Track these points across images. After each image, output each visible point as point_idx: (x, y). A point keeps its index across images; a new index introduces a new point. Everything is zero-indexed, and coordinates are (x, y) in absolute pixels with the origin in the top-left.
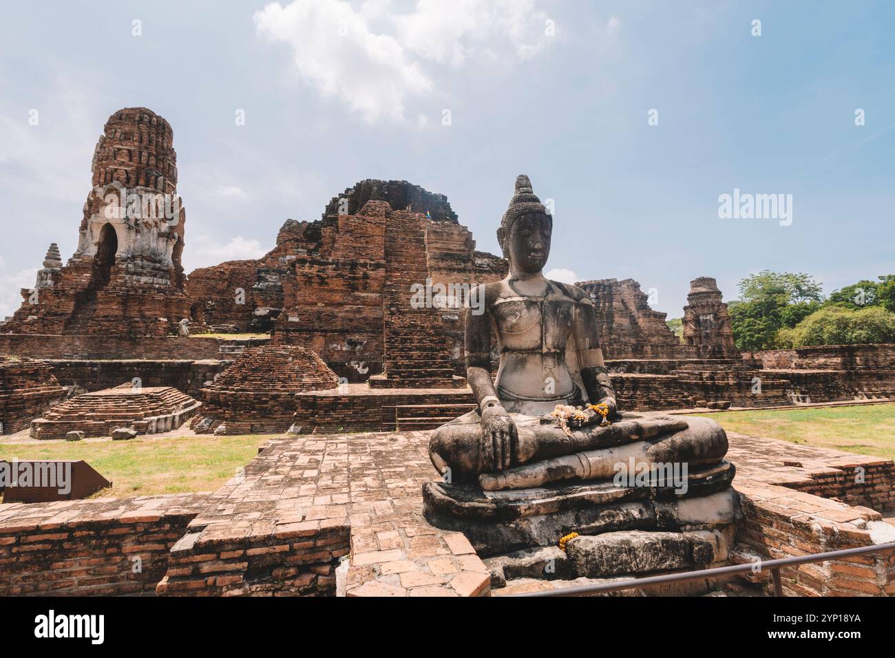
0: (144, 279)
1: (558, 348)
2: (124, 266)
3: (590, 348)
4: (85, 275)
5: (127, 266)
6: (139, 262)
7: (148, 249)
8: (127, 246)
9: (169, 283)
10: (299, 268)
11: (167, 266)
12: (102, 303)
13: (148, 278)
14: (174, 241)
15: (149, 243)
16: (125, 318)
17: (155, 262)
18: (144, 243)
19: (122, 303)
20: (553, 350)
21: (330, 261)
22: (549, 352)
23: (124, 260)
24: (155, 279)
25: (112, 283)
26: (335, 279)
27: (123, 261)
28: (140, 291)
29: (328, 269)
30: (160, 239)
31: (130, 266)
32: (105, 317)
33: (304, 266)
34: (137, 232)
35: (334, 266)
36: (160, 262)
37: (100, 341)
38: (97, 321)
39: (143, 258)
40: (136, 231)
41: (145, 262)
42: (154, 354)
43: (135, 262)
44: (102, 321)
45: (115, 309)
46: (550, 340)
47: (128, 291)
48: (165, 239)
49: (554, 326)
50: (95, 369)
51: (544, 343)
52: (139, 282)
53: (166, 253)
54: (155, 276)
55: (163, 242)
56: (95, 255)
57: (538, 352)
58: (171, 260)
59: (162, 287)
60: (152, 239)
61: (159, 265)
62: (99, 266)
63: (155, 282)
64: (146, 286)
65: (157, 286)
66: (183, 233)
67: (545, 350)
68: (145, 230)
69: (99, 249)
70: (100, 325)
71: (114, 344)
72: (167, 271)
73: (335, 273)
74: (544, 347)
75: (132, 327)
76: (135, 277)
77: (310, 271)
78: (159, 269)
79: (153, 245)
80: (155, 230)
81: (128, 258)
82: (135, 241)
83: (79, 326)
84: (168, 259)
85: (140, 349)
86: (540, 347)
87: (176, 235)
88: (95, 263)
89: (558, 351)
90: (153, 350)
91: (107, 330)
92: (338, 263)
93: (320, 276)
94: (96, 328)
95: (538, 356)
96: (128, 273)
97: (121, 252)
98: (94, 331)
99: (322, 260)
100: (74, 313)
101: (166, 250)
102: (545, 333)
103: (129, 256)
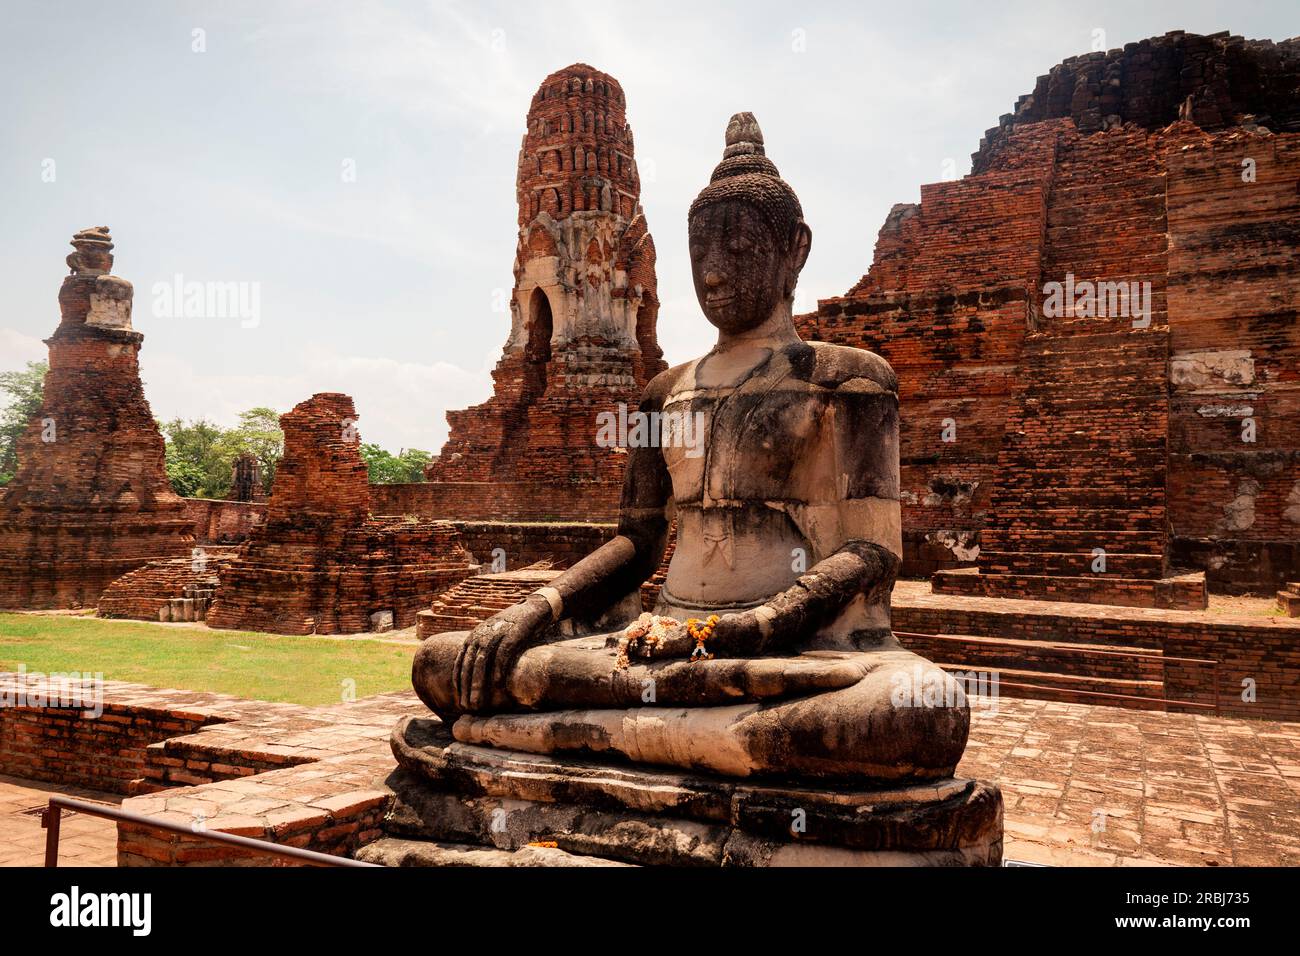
0: (593, 379)
1: (737, 498)
2: (563, 360)
3: (849, 497)
4: (516, 381)
5: (567, 359)
6: (583, 349)
7: (597, 323)
8: (566, 325)
9: (632, 381)
10: (826, 326)
11: (629, 350)
12: (535, 427)
13: (599, 377)
14: (638, 302)
15: (598, 311)
16: (566, 449)
17: (609, 345)
18: (591, 313)
19: (562, 425)
20: (722, 503)
21: (890, 300)
22: (715, 507)
23: (562, 349)
24: (610, 376)
25: (549, 391)
26: (903, 341)
27: (560, 351)
28: (587, 401)
29: (886, 319)
30: (616, 301)
31: (571, 357)
32: (541, 449)
33: (834, 321)
34: (579, 294)
35: (900, 310)
36: (616, 344)
37: (532, 492)
38: (529, 457)
39: (590, 341)
40: (577, 293)
41: (594, 348)
42: (601, 514)
43: (579, 349)
44: (536, 456)
45: (551, 436)
46: (717, 482)
47: (569, 402)
48: (622, 300)
49: (728, 450)
50: (516, 537)
51: (706, 487)
52: (586, 384)
53: (625, 327)
54: (609, 371)
55: (619, 306)
56: (527, 346)
57: (698, 507)
58: (634, 338)
59: (622, 391)
60: (601, 304)
61: (616, 350)
62: (535, 363)
63: (610, 382)
64: (596, 390)
65: (613, 389)
66: (655, 284)
67: (707, 503)
68: (591, 289)
69: (531, 334)
70: (532, 464)
71: (549, 496)
72: (629, 360)
73: (905, 326)
74: (706, 496)
75: (574, 466)
76: (580, 377)
77: (849, 330)
78: (615, 358)
79: (605, 314)
80: (605, 287)
81: (568, 344)
82: (577, 312)
83: (509, 466)
84: (631, 337)
85: (583, 505)
86: (700, 497)
87: (639, 289)
88: (528, 359)
89: (736, 504)
90: (600, 506)
91: (541, 473)
92: (907, 302)
93: (871, 338)
94: (529, 469)
95: (697, 514)
96: (569, 370)
97: (557, 338)
98: (527, 475)
99: (871, 302)
100: (504, 445)
101: (626, 320)
102: (711, 467)
103: (569, 340)
